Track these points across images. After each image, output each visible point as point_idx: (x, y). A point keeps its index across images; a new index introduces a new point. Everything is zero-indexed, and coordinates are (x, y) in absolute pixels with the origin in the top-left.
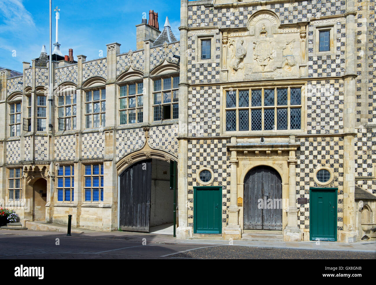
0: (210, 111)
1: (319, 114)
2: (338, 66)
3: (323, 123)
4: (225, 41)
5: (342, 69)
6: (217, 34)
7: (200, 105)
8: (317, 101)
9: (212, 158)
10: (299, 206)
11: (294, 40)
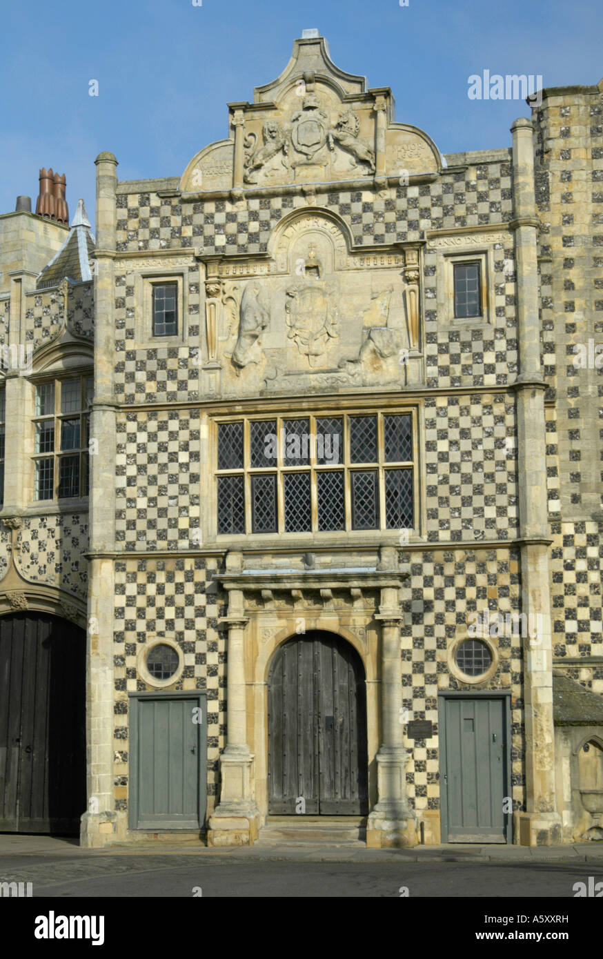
0: (173, 479)
1: (457, 486)
2: (501, 357)
3: (467, 512)
5: (512, 366)
6: (191, 269)
7: (149, 463)
8: (450, 453)
9: (180, 611)
10: (410, 743)
11: (389, 288)
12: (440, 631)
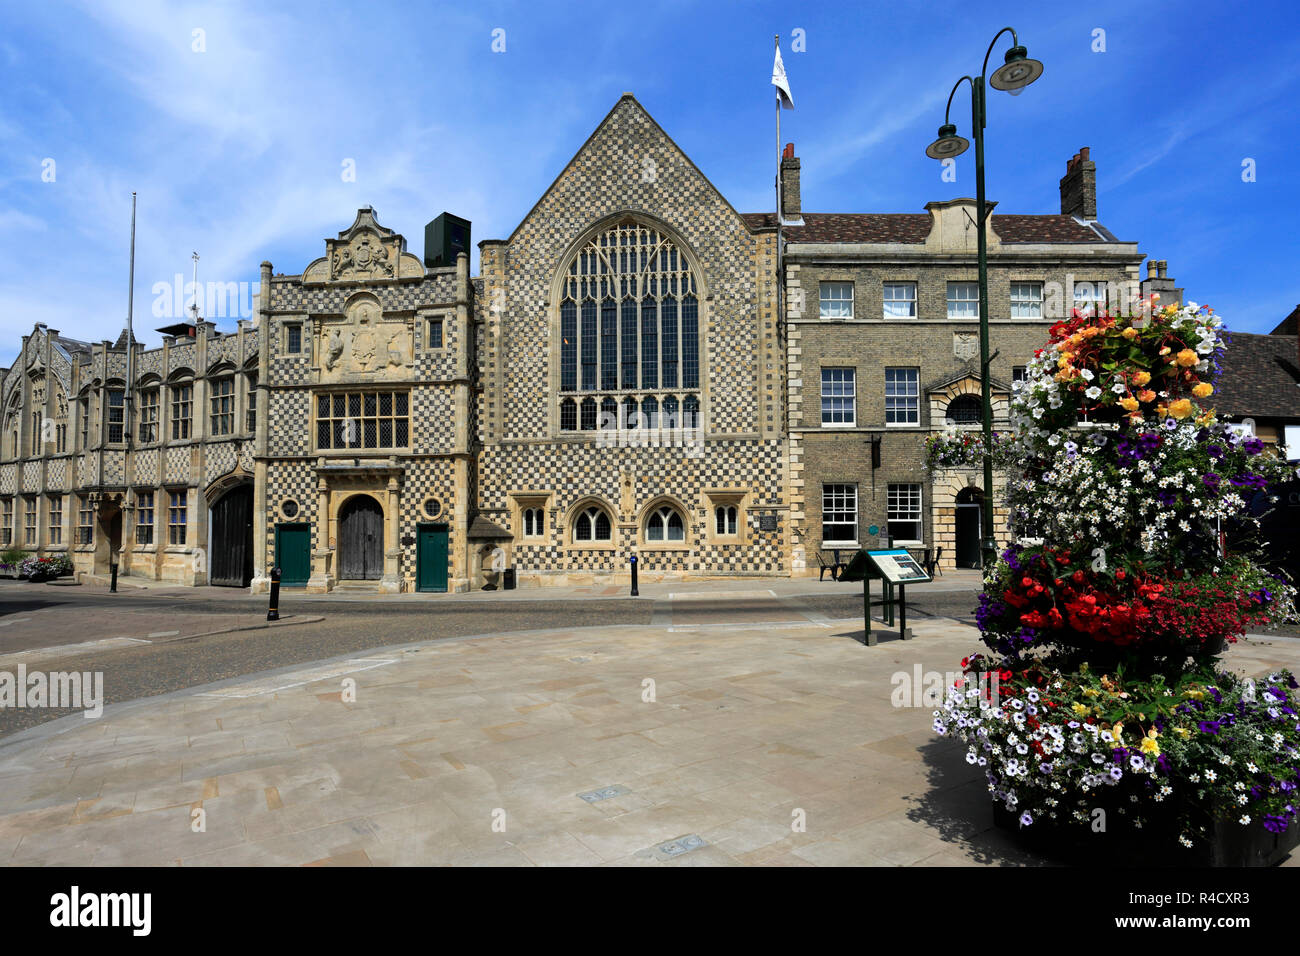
0: (296, 422)
1: (427, 427)
2: (449, 367)
3: (432, 440)
4: (317, 330)
5: (454, 371)
6: (307, 321)
7: (284, 414)
8: (425, 412)
9: (298, 485)
10: (403, 547)
11: (400, 332)
12: (418, 495)
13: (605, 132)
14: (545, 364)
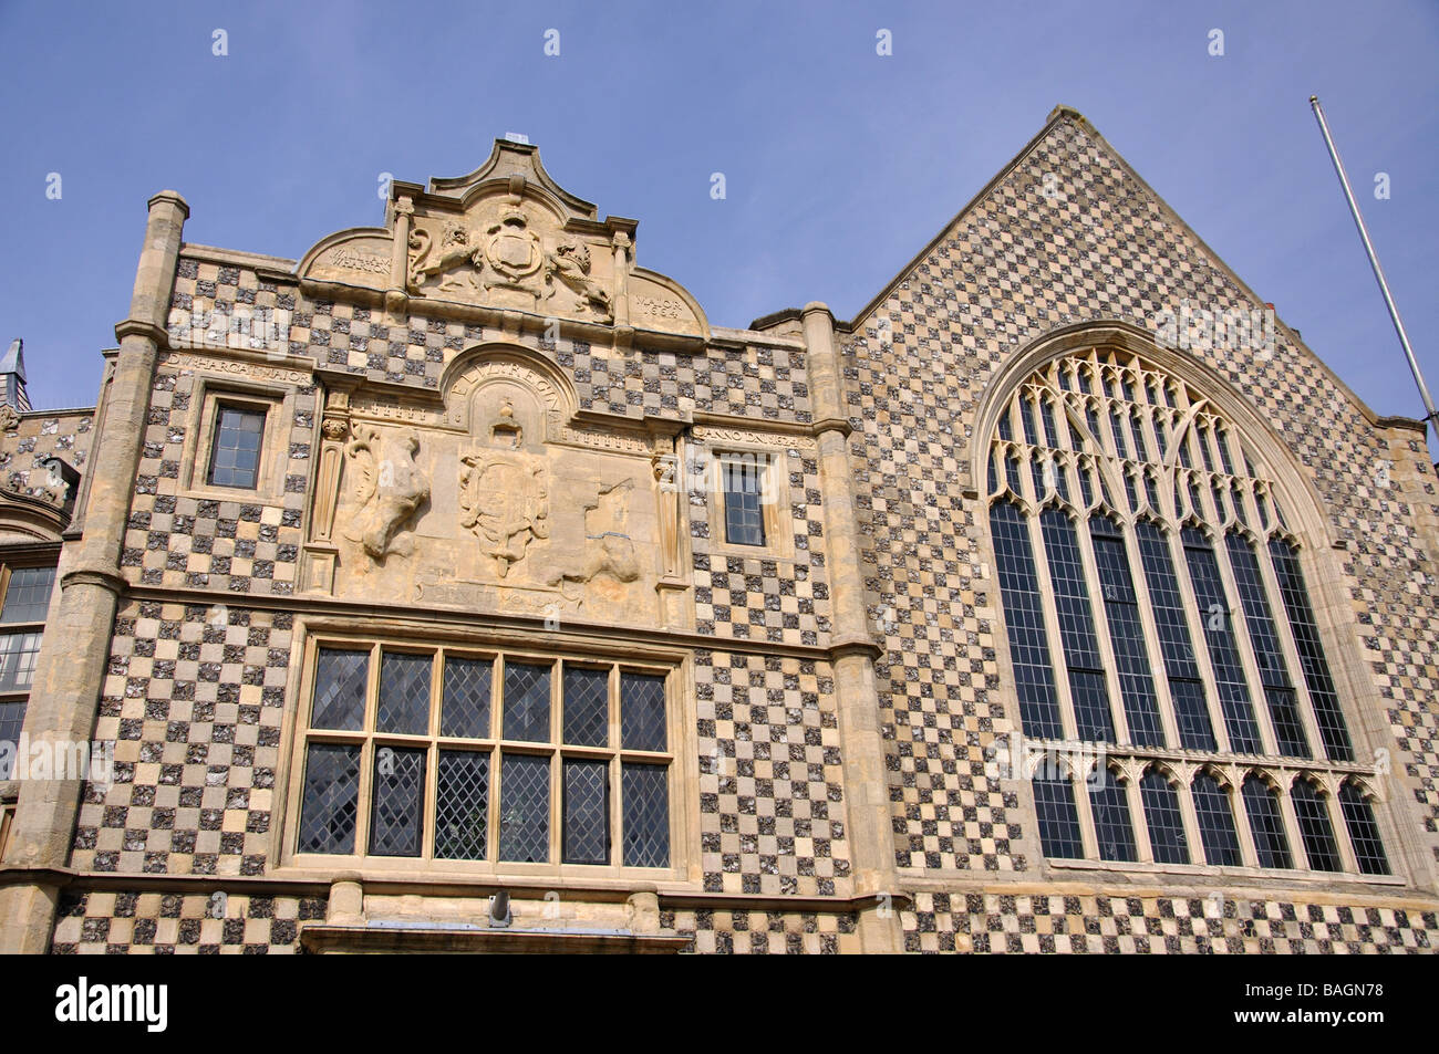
0: (223, 732)
1: (750, 798)
2: (805, 606)
3: (768, 845)
4: (335, 425)
5: (822, 621)
6: (301, 389)
7: (174, 698)
8: (736, 742)
11: (628, 483)
13: (1034, 163)
14: (990, 654)
